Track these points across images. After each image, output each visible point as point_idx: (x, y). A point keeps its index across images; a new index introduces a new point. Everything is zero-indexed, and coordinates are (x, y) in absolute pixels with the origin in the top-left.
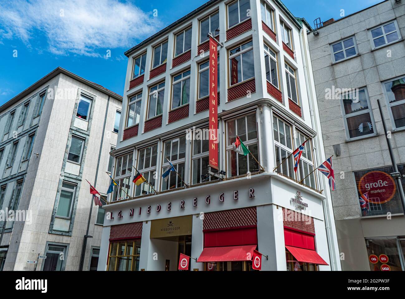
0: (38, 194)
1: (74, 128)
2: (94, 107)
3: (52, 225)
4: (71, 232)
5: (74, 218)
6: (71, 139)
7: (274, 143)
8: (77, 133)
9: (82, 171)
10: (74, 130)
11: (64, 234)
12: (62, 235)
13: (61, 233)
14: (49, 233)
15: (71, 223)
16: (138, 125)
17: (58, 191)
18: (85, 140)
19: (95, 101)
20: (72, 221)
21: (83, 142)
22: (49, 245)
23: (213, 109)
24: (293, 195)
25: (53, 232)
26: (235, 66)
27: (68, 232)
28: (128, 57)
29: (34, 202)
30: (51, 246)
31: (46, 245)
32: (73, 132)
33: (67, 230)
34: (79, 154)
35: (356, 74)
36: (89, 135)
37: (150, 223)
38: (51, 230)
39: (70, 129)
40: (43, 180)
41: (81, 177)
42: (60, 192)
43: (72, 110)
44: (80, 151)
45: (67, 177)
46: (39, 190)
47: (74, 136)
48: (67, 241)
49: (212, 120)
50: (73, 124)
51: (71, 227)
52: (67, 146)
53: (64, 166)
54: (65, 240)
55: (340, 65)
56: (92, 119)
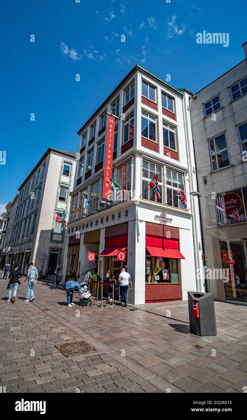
0: (43, 221)
1: (61, 182)
2: (73, 169)
3: (52, 237)
4: (63, 241)
5: (64, 234)
6: (60, 189)
7: (142, 178)
8: (63, 185)
9: (68, 207)
10: (61, 183)
11: (59, 242)
12: (58, 243)
13: (57, 242)
14: (50, 242)
15: (63, 236)
16: (81, 177)
17: (54, 219)
18: (68, 188)
19: (73, 165)
20: (63, 235)
21: (68, 190)
22: (51, 248)
23: (109, 161)
24: (159, 214)
25: (53, 241)
26: (132, 131)
27: (62, 241)
28: (80, 135)
29: (41, 225)
30: (52, 249)
31: (49, 248)
32: (61, 184)
33: (61, 240)
34: (66, 197)
35: (219, 123)
36: (70, 185)
37: (83, 234)
38: (51, 241)
39: (59, 183)
40: (45, 213)
41: (67, 210)
42: (56, 219)
43: (60, 172)
44: (66, 195)
45: (59, 211)
46: (43, 219)
47: (61, 187)
48: (61, 246)
49: (108, 168)
50: (60, 180)
51: (63, 239)
52: (58, 193)
53: (56, 204)
54: (60, 246)
55: (209, 118)
56: (72, 175)
